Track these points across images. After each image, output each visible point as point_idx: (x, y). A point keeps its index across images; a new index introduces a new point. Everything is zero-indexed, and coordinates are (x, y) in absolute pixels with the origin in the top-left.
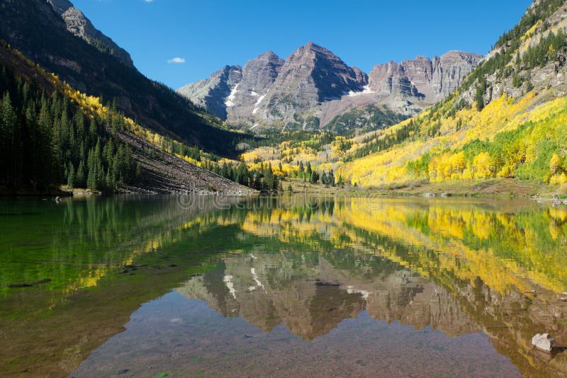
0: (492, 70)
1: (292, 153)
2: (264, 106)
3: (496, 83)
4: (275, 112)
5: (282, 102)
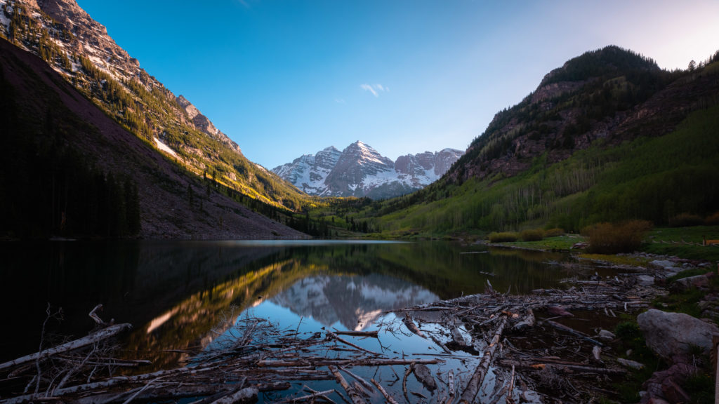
2: (328, 181)
4: (334, 185)
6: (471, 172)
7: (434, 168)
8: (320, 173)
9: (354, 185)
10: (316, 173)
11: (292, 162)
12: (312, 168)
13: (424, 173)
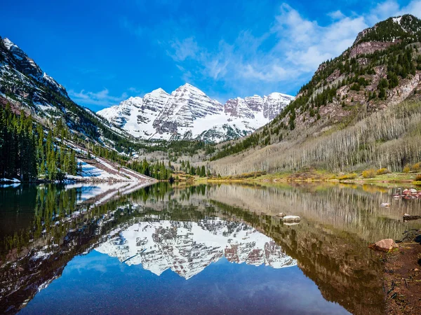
0: (298, 106)
3: (301, 114)
7: (262, 111)
8: (148, 116)
10: (144, 116)
12: (139, 111)
13: (253, 116)
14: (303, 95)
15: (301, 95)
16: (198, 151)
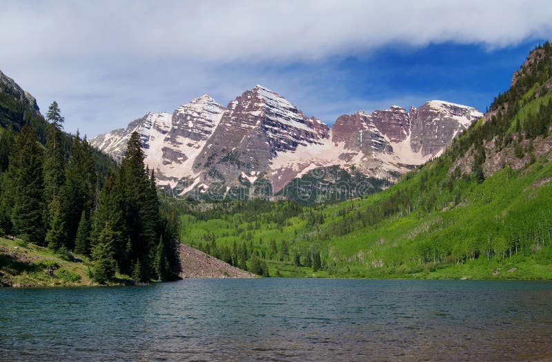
0: (489, 136)
1: (250, 228)
2: (199, 165)
3: (497, 152)
4: (214, 173)
5: (224, 160)
6: (497, 159)
7: (408, 138)
8: (183, 149)
9: (253, 173)
10: (175, 149)
11: (125, 127)
12: (167, 139)
13: (390, 150)
14: (499, 114)
15: (495, 114)
16: (292, 220)
